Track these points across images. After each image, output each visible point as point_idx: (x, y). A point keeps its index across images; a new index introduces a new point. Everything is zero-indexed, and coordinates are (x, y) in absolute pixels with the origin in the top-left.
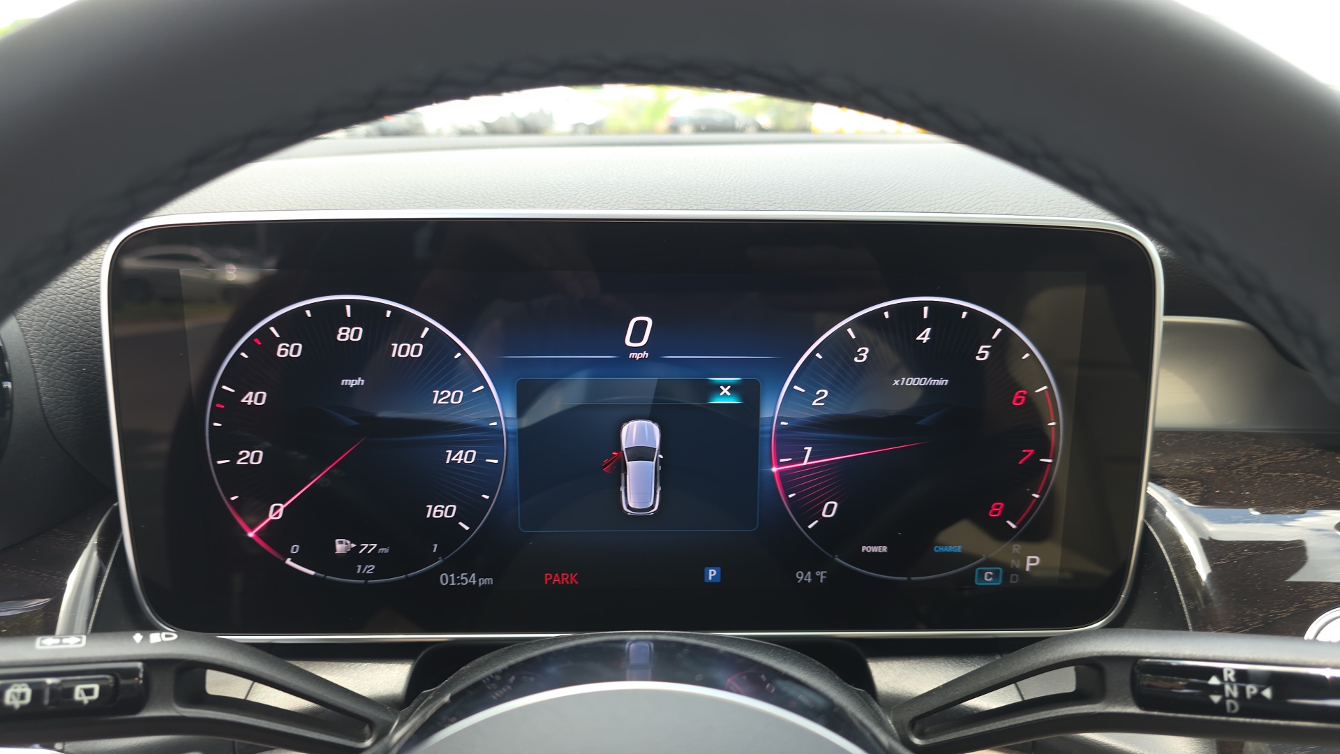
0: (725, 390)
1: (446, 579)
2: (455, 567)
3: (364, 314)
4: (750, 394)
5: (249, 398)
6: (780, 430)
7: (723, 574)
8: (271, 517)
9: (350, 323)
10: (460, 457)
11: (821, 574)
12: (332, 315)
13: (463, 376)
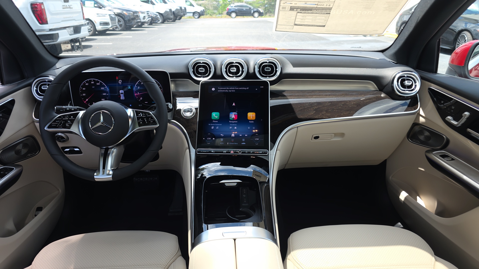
0: (129, 87)
3: (94, 81)
4: (132, 87)
5: (83, 89)
7: (132, 105)
8: (87, 101)
9: (93, 81)
10: (104, 94)
11: (142, 105)
12: (91, 81)
13: (104, 86)
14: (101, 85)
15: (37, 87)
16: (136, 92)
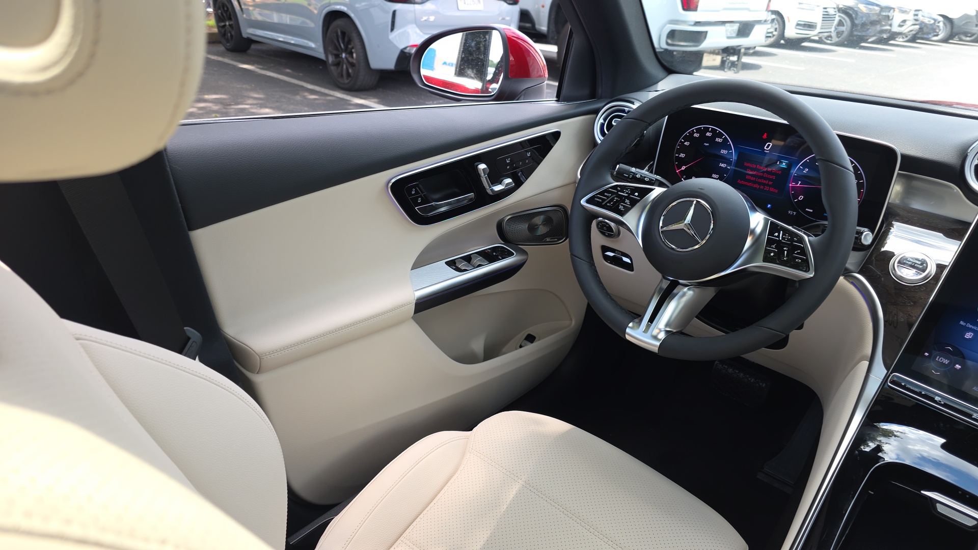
0: (784, 164)
3: (713, 131)
4: (790, 166)
6: (794, 176)
8: (682, 169)
9: (710, 132)
10: (723, 165)
11: (795, 213)
12: (707, 130)
13: (729, 148)
14: (725, 145)
15: (605, 120)
16: (796, 179)
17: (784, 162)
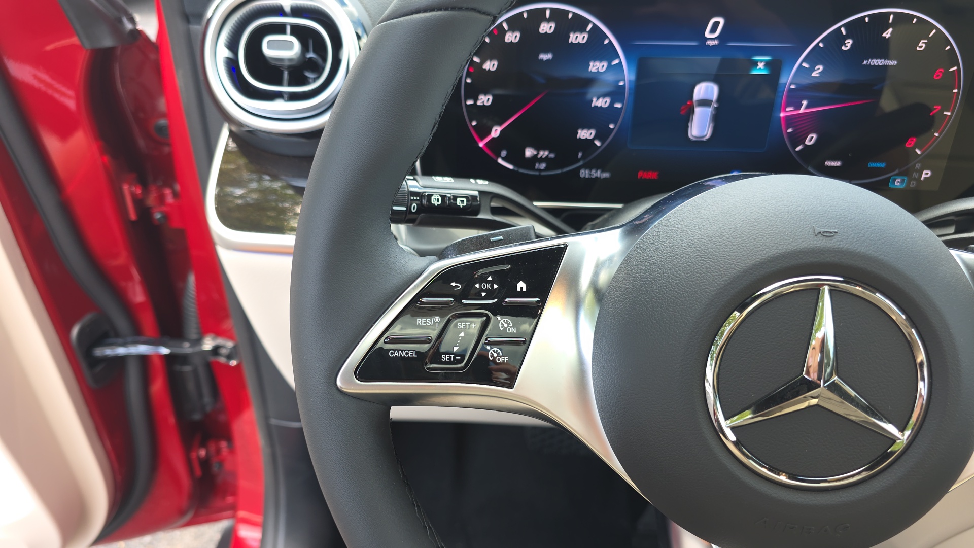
0: (761, 65)
1: (584, 173)
2: (589, 166)
3: (557, 15)
4: (775, 68)
5: (488, 66)
6: (790, 90)
8: (493, 134)
9: (549, 21)
10: (601, 103)
13: (608, 53)
14: (596, 48)
15: (233, 45)
17: (761, 61)
